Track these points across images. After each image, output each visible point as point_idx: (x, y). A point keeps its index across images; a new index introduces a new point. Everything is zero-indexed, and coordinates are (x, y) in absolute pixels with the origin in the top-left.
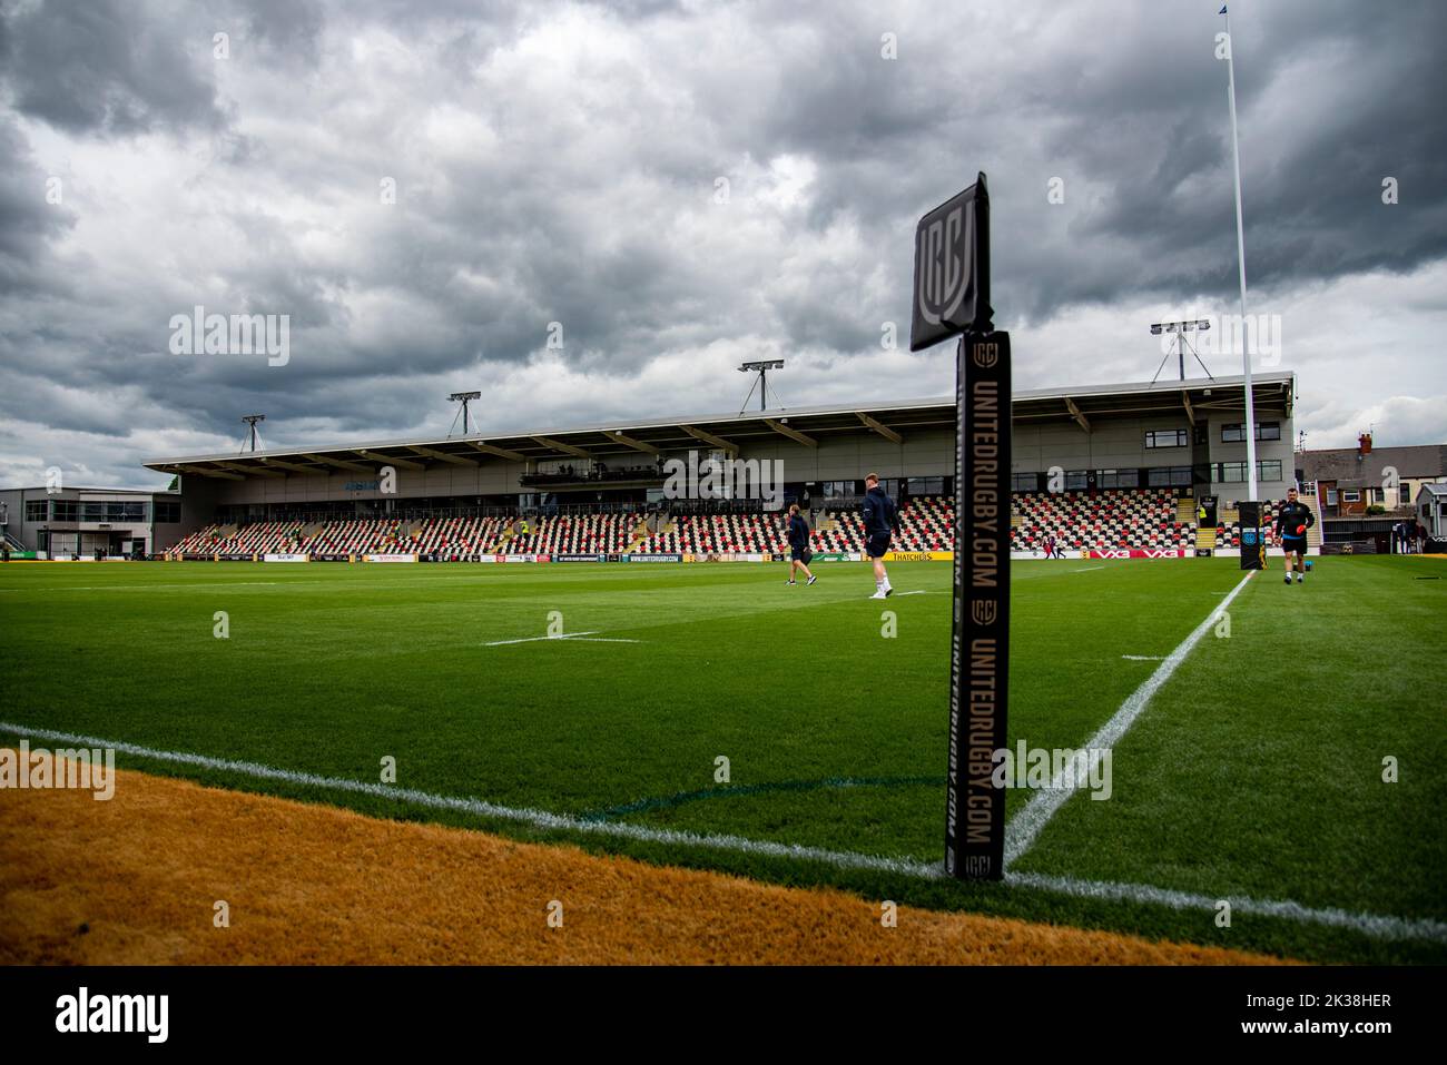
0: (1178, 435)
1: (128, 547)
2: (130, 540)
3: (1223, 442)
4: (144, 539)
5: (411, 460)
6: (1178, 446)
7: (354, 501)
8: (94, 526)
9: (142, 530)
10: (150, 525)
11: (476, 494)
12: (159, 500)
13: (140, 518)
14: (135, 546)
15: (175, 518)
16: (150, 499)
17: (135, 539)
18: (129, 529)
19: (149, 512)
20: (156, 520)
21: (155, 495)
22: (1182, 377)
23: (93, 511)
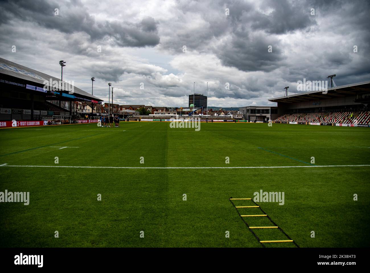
2: (266, 118)
4: (269, 118)
5: (337, 94)
7: (315, 108)
8: (259, 115)
9: (268, 115)
11: (344, 105)
12: (272, 108)
13: (268, 113)
15: (276, 113)
16: (270, 108)
17: (267, 118)
18: (266, 115)
19: (270, 111)
20: (271, 114)
21: (271, 107)
23: (259, 111)
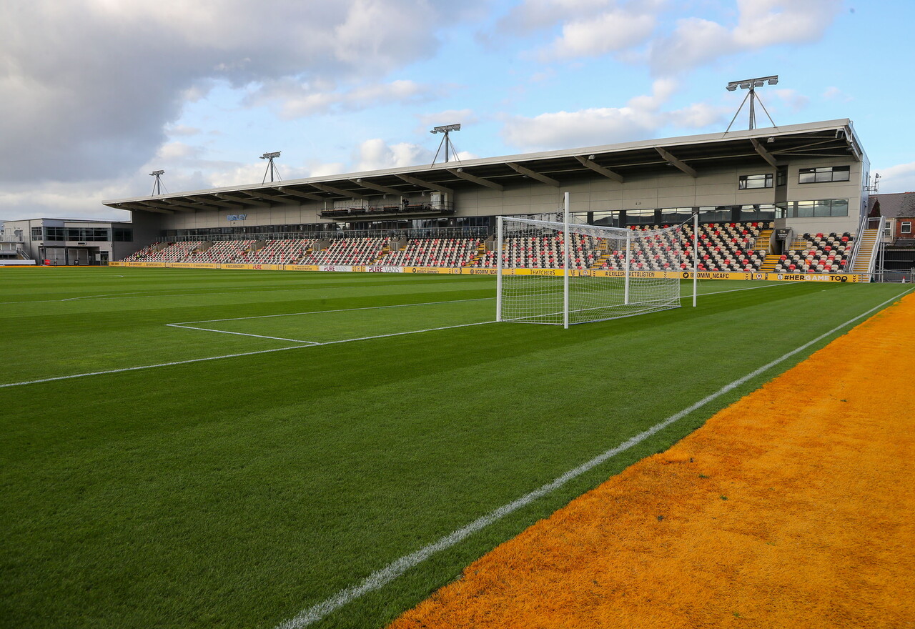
0: (766, 178)
1: (98, 257)
2: (98, 252)
3: (800, 184)
4: (108, 252)
6: (766, 187)
7: (233, 228)
8: (75, 244)
9: (106, 246)
10: (111, 243)
11: (299, 224)
12: (117, 227)
13: (105, 239)
14: (102, 256)
15: (129, 239)
16: (109, 226)
17: (102, 252)
18: (96, 246)
19: (110, 234)
20: (115, 240)
21: (113, 223)
22: (751, 127)
23: (74, 234)
